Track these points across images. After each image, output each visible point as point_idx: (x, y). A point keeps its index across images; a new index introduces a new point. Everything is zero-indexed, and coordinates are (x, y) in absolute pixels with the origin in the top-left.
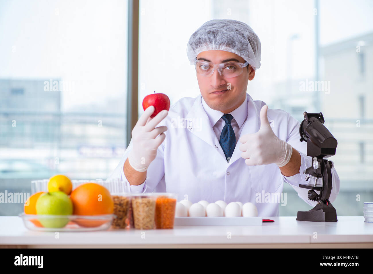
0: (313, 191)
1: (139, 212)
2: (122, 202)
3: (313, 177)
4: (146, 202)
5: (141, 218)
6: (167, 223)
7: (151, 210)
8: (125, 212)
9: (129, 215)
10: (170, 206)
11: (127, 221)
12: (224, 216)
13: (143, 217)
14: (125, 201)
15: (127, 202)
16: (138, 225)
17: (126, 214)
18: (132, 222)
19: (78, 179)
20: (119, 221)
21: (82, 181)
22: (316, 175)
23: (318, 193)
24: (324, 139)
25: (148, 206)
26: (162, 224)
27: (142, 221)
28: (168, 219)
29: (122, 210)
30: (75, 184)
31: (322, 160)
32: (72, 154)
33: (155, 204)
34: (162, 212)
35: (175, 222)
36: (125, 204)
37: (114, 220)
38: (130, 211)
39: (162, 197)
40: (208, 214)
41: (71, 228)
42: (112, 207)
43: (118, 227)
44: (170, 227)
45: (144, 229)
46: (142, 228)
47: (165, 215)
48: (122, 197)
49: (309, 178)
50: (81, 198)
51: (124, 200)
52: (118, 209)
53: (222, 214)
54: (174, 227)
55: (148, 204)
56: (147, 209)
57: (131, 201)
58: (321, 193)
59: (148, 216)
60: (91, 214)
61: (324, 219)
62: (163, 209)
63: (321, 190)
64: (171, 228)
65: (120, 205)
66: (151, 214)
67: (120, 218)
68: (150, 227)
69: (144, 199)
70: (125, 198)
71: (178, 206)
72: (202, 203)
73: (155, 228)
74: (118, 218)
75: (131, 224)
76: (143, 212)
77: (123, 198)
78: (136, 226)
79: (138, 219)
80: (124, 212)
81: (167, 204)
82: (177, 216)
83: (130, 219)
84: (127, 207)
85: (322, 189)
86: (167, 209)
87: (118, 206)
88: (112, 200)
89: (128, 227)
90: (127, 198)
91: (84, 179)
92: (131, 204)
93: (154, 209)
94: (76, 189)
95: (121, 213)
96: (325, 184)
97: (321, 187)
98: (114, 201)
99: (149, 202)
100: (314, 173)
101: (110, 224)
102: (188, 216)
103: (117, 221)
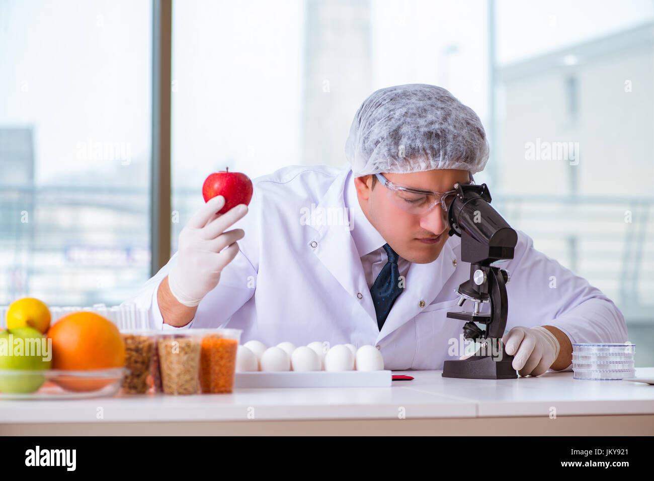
0: (472, 324)
1: (171, 363)
2: (141, 346)
3: (473, 300)
4: (183, 345)
5: (174, 375)
6: (222, 382)
7: (192, 360)
8: (146, 364)
9: (152, 368)
10: (227, 352)
11: (150, 379)
12: (323, 369)
13: (178, 372)
14: (146, 344)
15: (150, 346)
16: (170, 387)
17: (147, 368)
18: (158, 382)
19: (61, 306)
20: (135, 380)
21: (68, 309)
22: (478, 295)
23: (482, 327)
24: (494, 232)
25: (186, 353)
26: (213, 384)
27: (176, 380)
28: (223, 375)
29: (140, 360)
30: (56, 314)
31: (489, 268)
32: (54, 261)
33: (199, 349)
34: (213, 364)
35: (235, 380)
36: (145, 349)
37: (126, 377)
38: (155, 361)
39: (212, 337)
40: (295, 366)
41: (49, 393)
42: (122, 355)
43: (133, 391)
44: (226, 390)
45: (180, 394)
46: (176, 393)
47: (217, 368)
48: (139, 337)
49: (465, 300)
50: (68, 339)
51: (144, 341)
52: (133, 359)
53: (320, 367)
54: (234, 390)
55: (187, 349)
56: (184, 358)
57: (157, 344)
58: (488, 328)
59: (187, 371)
60: (85, 368)
61: (495, 374)
62: (214, 358)
63: (489, 322)
64: (229, 392)
65: (137, 350)
66: (192, 367)
67: (137, 375)
68: (191, 389)
69: (180, 340)
70: (145, 339)
71: (241, 351)
72: (285, 346)
73: (199, 392)
74: (132, 374)
75: (156, 385)
76: (179, 362)
77: (142, 339)
78: (166, 389)
79: (169, 375)
80: (143, 363)
81: (221, 349)
82: (238, 370)
83: (154, 376)
84: (150, 355)
85: (488, 320)
86: (222, 358)
87: (134, 353)
88: (123, 343)
89: (152, 390)
90: (150, 338)
91: (72, 306)
92: (157, 349)
93: (197, 357)
94: (57, 324)
95: (139, 366)
96: (496, 311)
97: (489, 317)
98: (126, 344)
99: (188, 346)
100: (475, 292)
101: (118, 384)
102: (260, 369)
103: (132, 379)
